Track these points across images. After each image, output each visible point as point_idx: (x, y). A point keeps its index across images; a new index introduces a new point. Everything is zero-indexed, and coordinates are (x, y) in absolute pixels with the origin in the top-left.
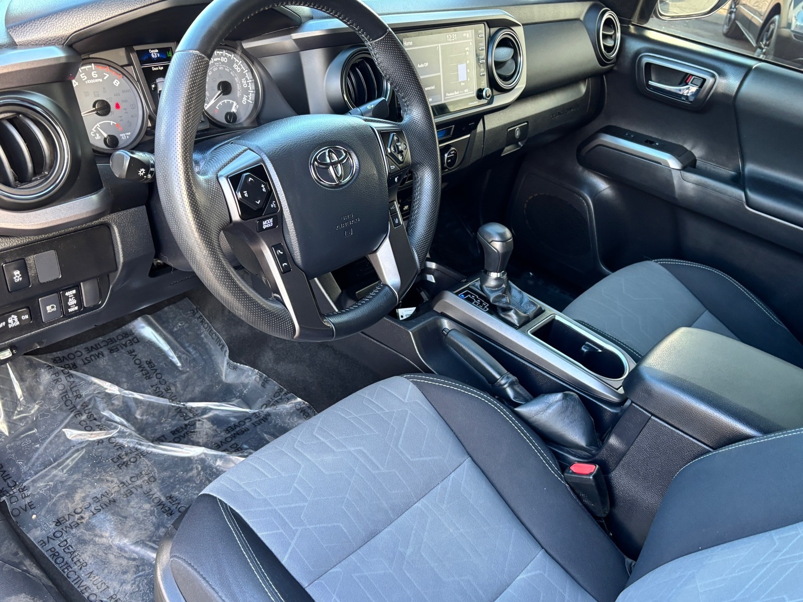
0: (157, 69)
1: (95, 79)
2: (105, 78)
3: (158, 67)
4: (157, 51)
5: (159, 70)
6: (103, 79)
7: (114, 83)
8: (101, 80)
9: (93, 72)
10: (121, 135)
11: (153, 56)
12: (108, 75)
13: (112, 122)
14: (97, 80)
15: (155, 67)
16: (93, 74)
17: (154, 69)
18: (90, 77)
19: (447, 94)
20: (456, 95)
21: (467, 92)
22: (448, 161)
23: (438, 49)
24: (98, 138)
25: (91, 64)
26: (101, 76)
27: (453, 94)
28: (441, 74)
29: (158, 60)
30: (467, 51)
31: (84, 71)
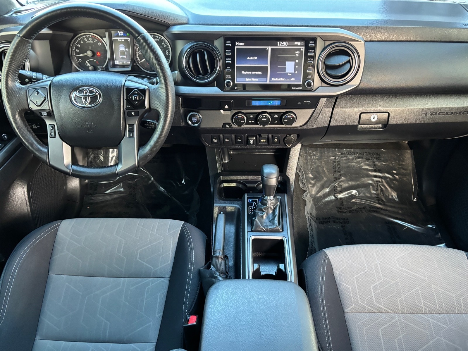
0: (121, 40)
1: (90, 41)
2: (95, 41)
3: (121, 39)
4: (122, 32)
6: (94, 42)
7: (98, 44)
8: (93, 42)
9: (90, 38)
10: (98, 66)
11: (120, 34)
12: (96, 40)
13: (95, 60)
16: (90, 39)
17: (119, 40)
18: (88, 40)
19: (273, 79)
20: (282, 80)
21: (293, 80)
22: (285, 121)
23: (268, 50)
24: (87, 66)
25: (89, 35)
26: (93, 40)
27: (279, 79)
28: (269, 65)
29: (122, 36)
30: (296, 54)
31: (86, 37)
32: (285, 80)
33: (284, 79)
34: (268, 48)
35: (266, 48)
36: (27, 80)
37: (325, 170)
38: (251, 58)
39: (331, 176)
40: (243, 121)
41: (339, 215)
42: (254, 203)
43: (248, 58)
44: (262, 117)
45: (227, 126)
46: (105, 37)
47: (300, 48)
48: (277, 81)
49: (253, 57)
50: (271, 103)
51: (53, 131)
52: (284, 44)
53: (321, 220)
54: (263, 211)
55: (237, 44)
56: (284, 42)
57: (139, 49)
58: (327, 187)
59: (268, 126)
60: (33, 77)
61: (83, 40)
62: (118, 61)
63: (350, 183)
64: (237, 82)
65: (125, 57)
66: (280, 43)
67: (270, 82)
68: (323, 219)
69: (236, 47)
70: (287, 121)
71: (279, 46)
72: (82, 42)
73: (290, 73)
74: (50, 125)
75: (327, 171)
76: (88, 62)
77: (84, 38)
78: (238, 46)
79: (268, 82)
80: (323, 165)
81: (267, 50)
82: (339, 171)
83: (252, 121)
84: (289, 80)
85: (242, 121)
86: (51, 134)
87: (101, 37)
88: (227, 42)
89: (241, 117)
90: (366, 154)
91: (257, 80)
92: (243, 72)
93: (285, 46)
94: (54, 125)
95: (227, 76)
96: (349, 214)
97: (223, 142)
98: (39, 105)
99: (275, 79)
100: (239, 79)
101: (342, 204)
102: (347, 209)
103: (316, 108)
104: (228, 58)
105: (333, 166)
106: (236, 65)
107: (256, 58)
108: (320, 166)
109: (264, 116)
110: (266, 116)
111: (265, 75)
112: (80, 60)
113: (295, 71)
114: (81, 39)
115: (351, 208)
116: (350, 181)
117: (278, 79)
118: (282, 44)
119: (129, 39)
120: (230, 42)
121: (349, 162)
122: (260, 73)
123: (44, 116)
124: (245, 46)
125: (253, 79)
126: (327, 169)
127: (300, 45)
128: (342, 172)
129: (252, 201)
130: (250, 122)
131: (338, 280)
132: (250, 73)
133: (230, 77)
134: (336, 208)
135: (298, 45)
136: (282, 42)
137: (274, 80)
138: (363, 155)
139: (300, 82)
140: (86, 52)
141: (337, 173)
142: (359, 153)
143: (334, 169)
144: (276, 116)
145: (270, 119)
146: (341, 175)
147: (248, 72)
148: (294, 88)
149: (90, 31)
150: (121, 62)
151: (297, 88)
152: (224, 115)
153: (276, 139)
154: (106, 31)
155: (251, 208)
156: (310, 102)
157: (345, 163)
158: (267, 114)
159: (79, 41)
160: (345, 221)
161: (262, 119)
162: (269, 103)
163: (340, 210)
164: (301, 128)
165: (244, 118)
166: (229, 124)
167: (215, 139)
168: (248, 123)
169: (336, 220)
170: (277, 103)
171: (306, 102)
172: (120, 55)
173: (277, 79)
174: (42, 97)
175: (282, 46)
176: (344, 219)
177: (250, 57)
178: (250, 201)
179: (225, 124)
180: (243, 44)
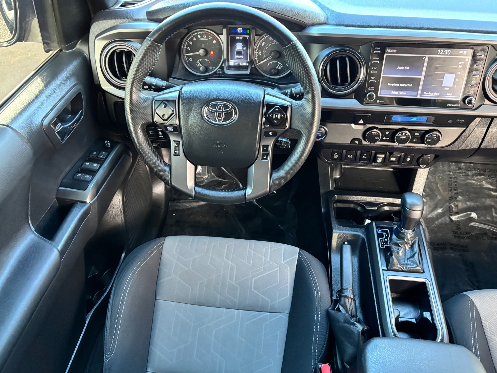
0: (239, 38)
1: (204, 38)
2: (209, 39)
3: (239, 37)
4: (241, 29)
5: (240, 39)
6: (208, 39)
7: (213, 42)
8: (207, 39)
9: (204, 35)
10: (210, 67)
11: (238, 31)
12: (211, 37)
13: (207, 60)
14: (205, 39)
15: (238, 37)
16: (204, 36)
17: (237, 38)
18: (202, 37)
19: (425, 93)
20: (436, 95)
21: (450, 95)
22: (428, 140)
23: (425, 59)
24: (198, 66)
25: (204, 31)
26: (207, 37)
27: (433, 94)
28: (422, 77)
29: (241, 34)
30: (460, 65)
31: (200, 34)
32: (440, 95)
33: (438, 94)
34: (425, 57)
35: (423, 57)
36: (146, 87)
37: (439, 187)
38: (402, 68)
39: (446, 195)
40: (378, 138)
41: (455, 241)
42: (385, 234)
43: (399, 68)
44: (401, 134)
45: (357, 142)
46: (222, 34)
47: (465, 59)
48: (428, 95)
49: (404, 67)
50: (415, 119)
51: (177, 148)
52: (446, 53)
53: (436, 246)
54: (400, 247)
55: (388, 51)
56: (446, 50)
57: (258, 48)
58: (441, 208)
59: (407, 144)
60: (153, 84)
61: (196, 37)
62: (233, 62)
63: (468, 203)
64: (380, 94)
65: (242, 57)
66: (441, 52)
67: (421, 96)
68: (438, 244)
69: (385, 55)
70: (430, 140)
71: (440, 55)
72: (194, 39)
73: (447, 87)
74: (174, 141)
75: (442, 188)
76: (199, 61)
77: (197, 35)
78: (388, 53)
79: (418, 97)
80: (437, 181)
81: (423, 59)
82: (455, 188)
83: (387, 138)
84: (445, 95)
85: (376, 138)
86: (175, 152)
87: (218, 34)
88: (376, 48)
89: (376, 133)
90: (488, 170)
91: (405, 93)
92: (390, 84)
93: (447, 55)
94: (179, 142)
95: (369, 87)
96: (467, 241)
97: (344, 158)
98: (165, 119)
99: (427, 93)
100: (383, 92)
101: (458, 228)
102: (465, 234)
103: (467, 127)
104: (374, 67)
105: (449, 183)
106: (382, 76)
107: (408, 68)
108: (434, 182)
109: (404, 134)
110: (406, 134)
111: (415, 88)
112: (191, 60)
113: (454, 85)
114: (194, 36)
115: (469, 233)
116: (468, 201)
117: (431, 94)
118: (443, 53)
119: (248, 37)
120: (379, 48)
121: (468, 179)
122: (411, 85)
123: (170, 131)
124: (397, 53)
125: (400, 92)
126: (441, 186)
127: (466, 54)
128: (459, 191)
129: (383, 231)
130: (384, 138)
131: (488, 334)
132: (398, 85)
133: (374, 89)
134: (452, 232)
135: (464, 54)
136: (444, 50)
137: (426, 95)
138: (486, 172)
139: (459, 98)
140: (198, 51)
141: (453, 190)
142: (480, 170)
143: (449, 187)
144: (417, 134)
145: (410, 137)
146: (457, 194)
147: (395, 84)
148: (450, 105)
149: (207, 27)
150: (236, 62)
151: (454, 105)
152: (355, 130)
153: (409, 158)
154: (224, 28)
155: (382, 240)
156: (463, 120)
157: (464, 180)
158: (407, 132)
159: (192, 38)
160: (464, 249)
161: (401, 137)
162: (413, 120)
163: (456, 235)
164: (445, 149)
165: (379, 134)
166: (359, 140)
167: (336, 155)
168: (382, 140)
169: (454, 247)
170: (424, 119)
171: (459, 120)
172: (237, 55)
173: (429, 94)
174: (170, 110)
175: (443, 55)
176: (463, 246)
177: (400, 67)
178: (380, 231)
179: (353, 140)
180: (395, 51)
